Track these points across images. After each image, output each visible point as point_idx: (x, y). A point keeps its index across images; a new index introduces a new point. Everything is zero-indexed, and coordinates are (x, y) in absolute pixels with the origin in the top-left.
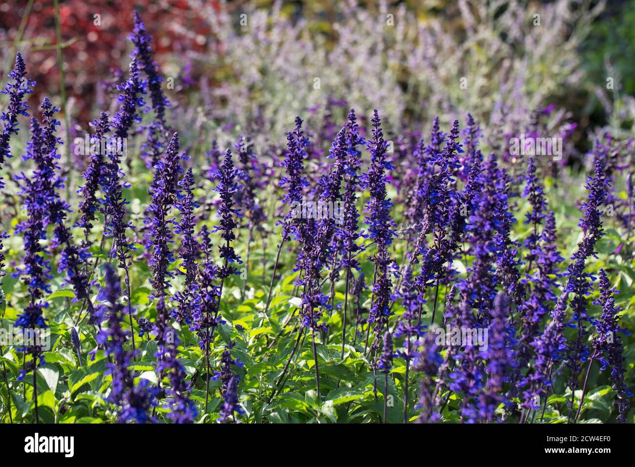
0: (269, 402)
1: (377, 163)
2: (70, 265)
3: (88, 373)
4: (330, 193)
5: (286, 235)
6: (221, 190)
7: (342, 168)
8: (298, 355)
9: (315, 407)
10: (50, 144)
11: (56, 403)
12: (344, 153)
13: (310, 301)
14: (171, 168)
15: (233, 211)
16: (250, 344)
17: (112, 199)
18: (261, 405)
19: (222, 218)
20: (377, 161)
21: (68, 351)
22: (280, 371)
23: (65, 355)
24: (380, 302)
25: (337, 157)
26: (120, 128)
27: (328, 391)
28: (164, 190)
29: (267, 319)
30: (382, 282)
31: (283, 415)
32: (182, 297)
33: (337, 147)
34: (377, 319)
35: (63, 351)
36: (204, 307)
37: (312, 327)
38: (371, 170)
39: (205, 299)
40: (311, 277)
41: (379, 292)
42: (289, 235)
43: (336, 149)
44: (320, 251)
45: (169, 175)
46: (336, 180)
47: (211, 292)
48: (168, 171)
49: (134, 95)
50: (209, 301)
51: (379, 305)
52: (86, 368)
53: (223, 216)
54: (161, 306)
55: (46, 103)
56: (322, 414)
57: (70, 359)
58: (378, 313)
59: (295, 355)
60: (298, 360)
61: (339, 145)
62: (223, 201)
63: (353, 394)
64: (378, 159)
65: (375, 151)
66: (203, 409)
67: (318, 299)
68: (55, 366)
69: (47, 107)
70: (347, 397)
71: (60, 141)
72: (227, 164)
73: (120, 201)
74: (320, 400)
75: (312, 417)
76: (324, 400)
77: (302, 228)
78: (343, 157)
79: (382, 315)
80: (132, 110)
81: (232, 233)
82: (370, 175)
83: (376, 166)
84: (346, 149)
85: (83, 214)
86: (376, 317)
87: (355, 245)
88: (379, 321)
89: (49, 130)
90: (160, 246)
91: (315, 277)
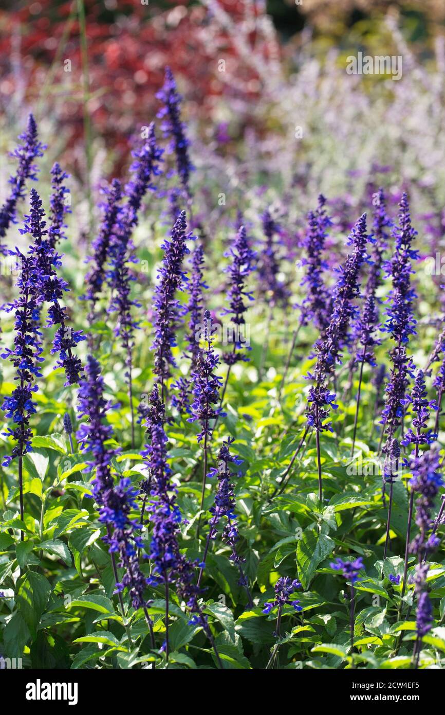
0: (270, 502)
1: (401, 252)
2: (63, 347)
3: (79, 462)
4: (346, 283)
5: (303, 320)
6: (233, 271)
7: (361, 256)
8: (304, 453)
9: (316, 511)
10: (58, 213)
11: (43, 491)
12: (363, 240)
13: (315, 399)
14: (177, 248)
15: (244, 294)
16: (258, 435)
17: (118, 274)
18: (261, 504)
19: (233, 301)
20: (402, 249)
21: (60, 436)
22: (284, 469)
23: (56, 440)
24: (394, 402)
25: (355, 244)
26: (132, 197)
27: (333, 494)
28: (168, 271)
29: (279, 408)
30: (396, 381)
31: (283, 517)
32: (183, 384)
33: (356, 233)
34: (389, 421)
35: (55, 436)
36: (203, 398)
37: (316, 426)
38: (395, 259)
39: (205, 389)
40: (321, 371)
41: (393, 392)
42: (306, 319)
43: (355, 236)
44: (332, 344)
45: (175, 255)
46: (353, 269)
47: (212, 382)
48: (174, 251)
49: (150, 163)
50: (209, 391)
51: (392, 406)
52: (77, 456)
53: (234, 299)
54: (155, 397)
55: (56, 169)
56: (323, 520)
57: (61, 445)
58: (391, 414)
59: (301, 453)
60: (303, 459)
61: (358, 231)
62: (235, 283)
63: (358, 500)
64: (403, 246)
65: (400, 239)
66: (199, 505)
67: (324, 397)
68: (45, 451)
69: (56, 173)
70: (352, 503)
71: (68, 210)
72: (241, 244)
73: (125, 278)
74: (322, 504)
75: (313, 522)
76: (327, 504)
77: (320, 315)
78: (361, 244)
79: (395, 416)
80: (147, 179)
81: (242, 317)
82: (394, 264)
83: (400, 255)
84: (366, 236)
85: (90, 287)
86: (389, 418)
87: (371, 339)
88: (391, 423)
89: (57, 197)
90: (162, 330)
91: (324, 371)
